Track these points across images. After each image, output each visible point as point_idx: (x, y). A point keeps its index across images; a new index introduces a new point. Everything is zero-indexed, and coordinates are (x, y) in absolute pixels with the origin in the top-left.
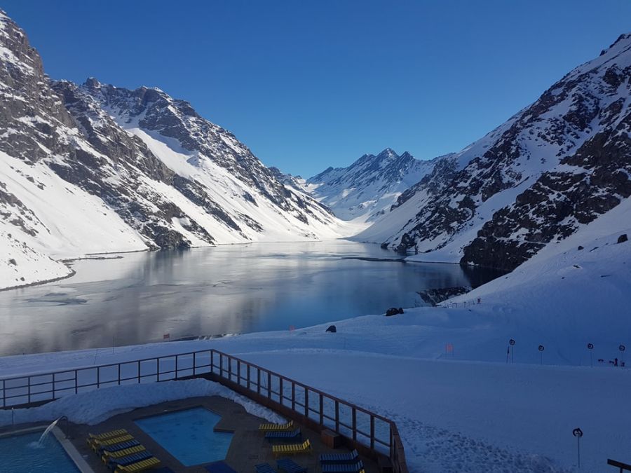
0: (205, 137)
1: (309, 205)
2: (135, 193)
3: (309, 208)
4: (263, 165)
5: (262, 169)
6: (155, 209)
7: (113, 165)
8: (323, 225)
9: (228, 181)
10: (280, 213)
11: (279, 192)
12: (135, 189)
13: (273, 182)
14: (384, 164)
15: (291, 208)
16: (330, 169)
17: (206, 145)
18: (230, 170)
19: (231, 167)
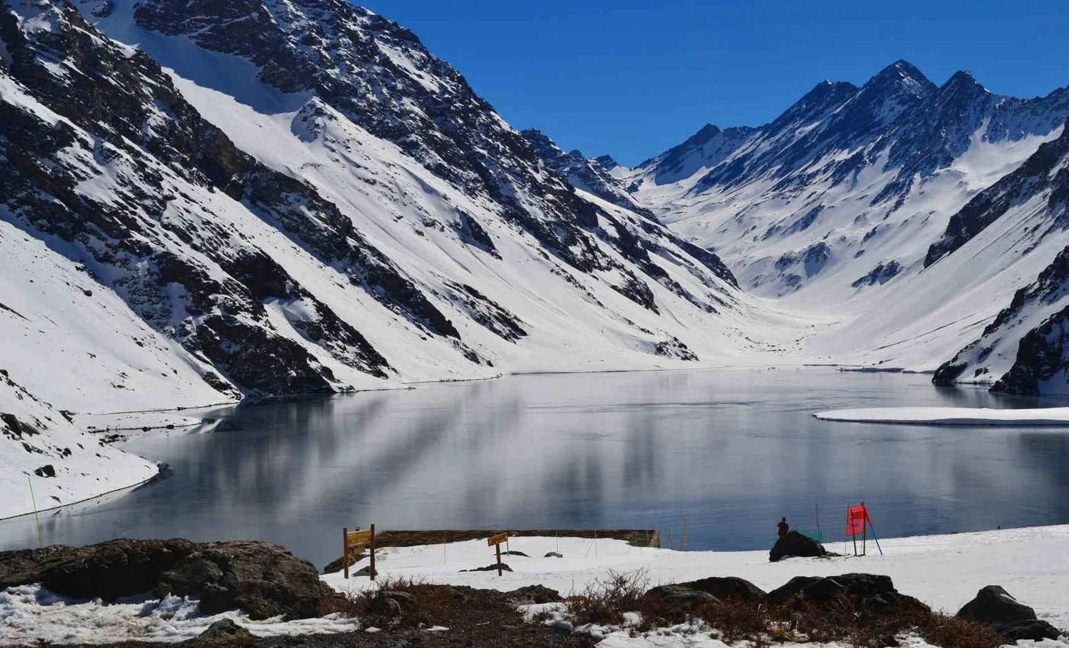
0: (332, 47)
1: (656, 249)
2: (158, 228)
3: (656, 259)
4: (506, 126)
5: (505, 137)
6: (218, 274)
7: (91, 142)
8: (704, 314)
9: (402, 179)
10: (570, 279)
11: (559, 208)
12: (155, 213)
13: (539, 177)
14: (888, 110)
15: (603, 263)
16: (709, 132)
17: (333, 72)
18: (409, 148)
19: (413, 137)
